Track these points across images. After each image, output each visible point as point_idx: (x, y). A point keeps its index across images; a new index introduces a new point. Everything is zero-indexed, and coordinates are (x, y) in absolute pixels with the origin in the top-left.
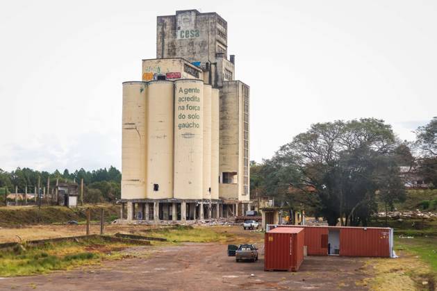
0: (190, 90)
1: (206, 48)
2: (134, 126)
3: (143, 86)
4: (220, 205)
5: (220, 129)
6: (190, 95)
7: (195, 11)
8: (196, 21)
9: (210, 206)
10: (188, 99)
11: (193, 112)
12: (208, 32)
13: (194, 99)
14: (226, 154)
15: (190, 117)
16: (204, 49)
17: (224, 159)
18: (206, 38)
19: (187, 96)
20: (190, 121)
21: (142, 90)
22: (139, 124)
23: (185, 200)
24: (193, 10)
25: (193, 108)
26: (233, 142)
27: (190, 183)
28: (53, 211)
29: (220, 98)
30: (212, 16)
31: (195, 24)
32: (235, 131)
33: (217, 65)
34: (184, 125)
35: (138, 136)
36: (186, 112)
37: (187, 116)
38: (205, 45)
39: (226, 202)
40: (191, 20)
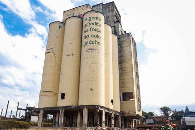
0: (93, 18)
1: (109, 19)
2: (51, 51)
3: (62, 25)
4: (121, 117)
5: (119, 64)
6: (93, 21)
7: (102, 3)
8: (103, 8)
9: (113, 116)
10: (92, 24)
11: (95, 33)
12: (110, 11)
13: (96, 24)
14: (124, 79)
15: (92, 36)
16: (107, 20)
17: (123, 83)
18: (108, 15)
19: (90, 22)
20: (93, 39)
21: (60, 27)
22: (56, 49)
23: (86, 106)
24: (101, 4)
25: (96, 30)
26: (129, 71)
27: (92, 90)
28: (10, 123)
29: (118, 45)
30: (112, 3)
31: (102, 10)
32: (130, 63)
33: (116, 27)
34: (88, 43)
35: (54, 58)
36: (90, 33)
37: (90, 36)
38: (108, 18)
39: (126, 115)
40: (100, 8)
